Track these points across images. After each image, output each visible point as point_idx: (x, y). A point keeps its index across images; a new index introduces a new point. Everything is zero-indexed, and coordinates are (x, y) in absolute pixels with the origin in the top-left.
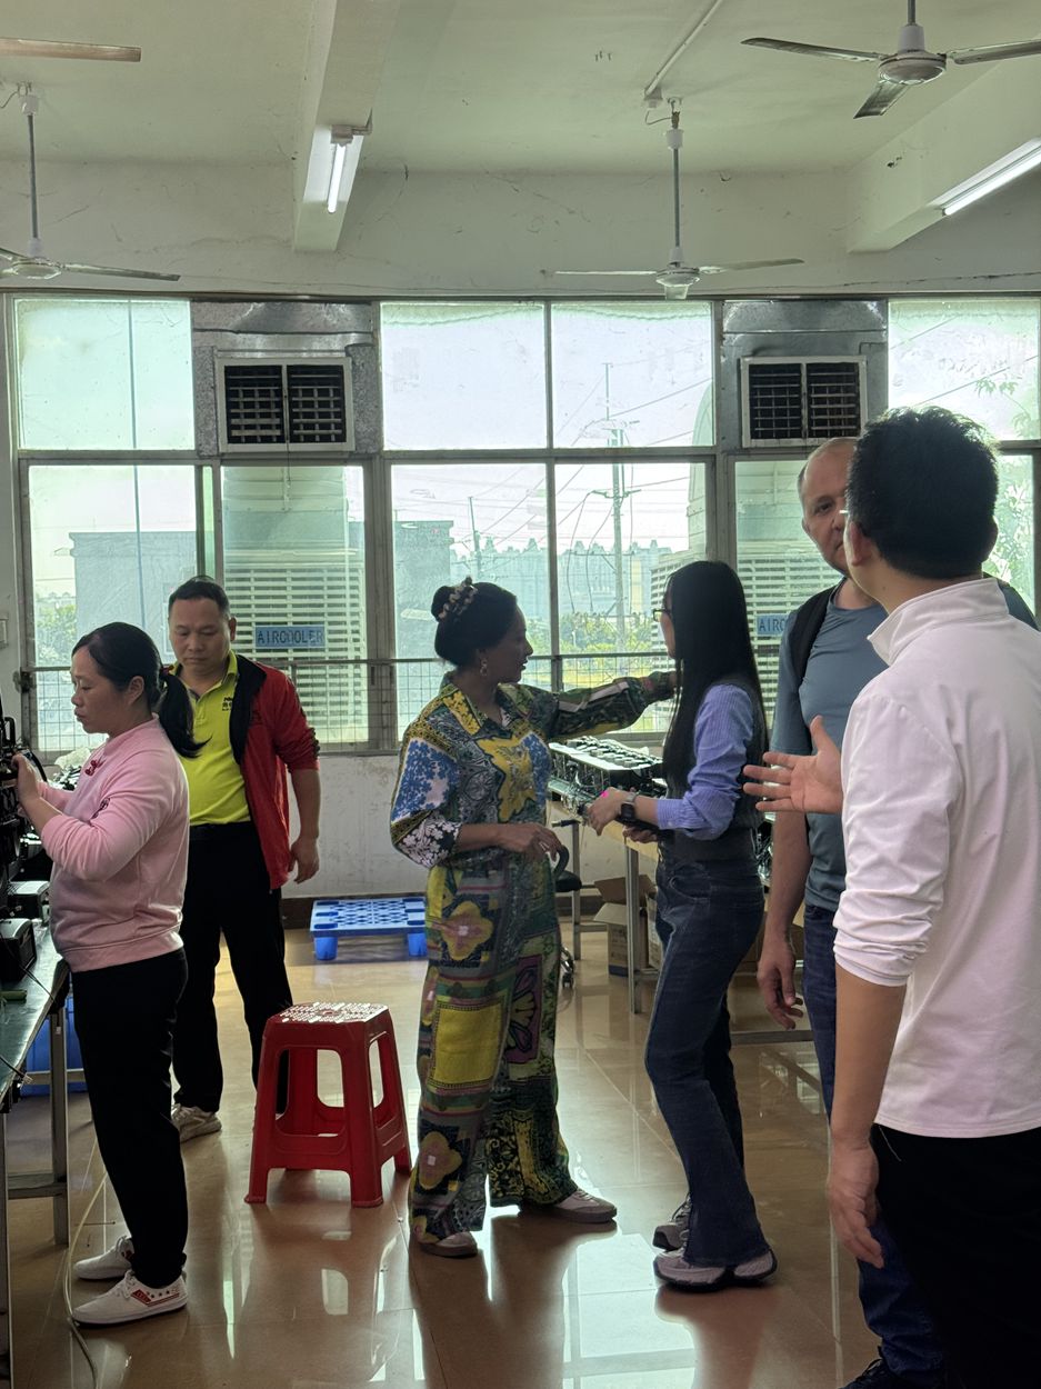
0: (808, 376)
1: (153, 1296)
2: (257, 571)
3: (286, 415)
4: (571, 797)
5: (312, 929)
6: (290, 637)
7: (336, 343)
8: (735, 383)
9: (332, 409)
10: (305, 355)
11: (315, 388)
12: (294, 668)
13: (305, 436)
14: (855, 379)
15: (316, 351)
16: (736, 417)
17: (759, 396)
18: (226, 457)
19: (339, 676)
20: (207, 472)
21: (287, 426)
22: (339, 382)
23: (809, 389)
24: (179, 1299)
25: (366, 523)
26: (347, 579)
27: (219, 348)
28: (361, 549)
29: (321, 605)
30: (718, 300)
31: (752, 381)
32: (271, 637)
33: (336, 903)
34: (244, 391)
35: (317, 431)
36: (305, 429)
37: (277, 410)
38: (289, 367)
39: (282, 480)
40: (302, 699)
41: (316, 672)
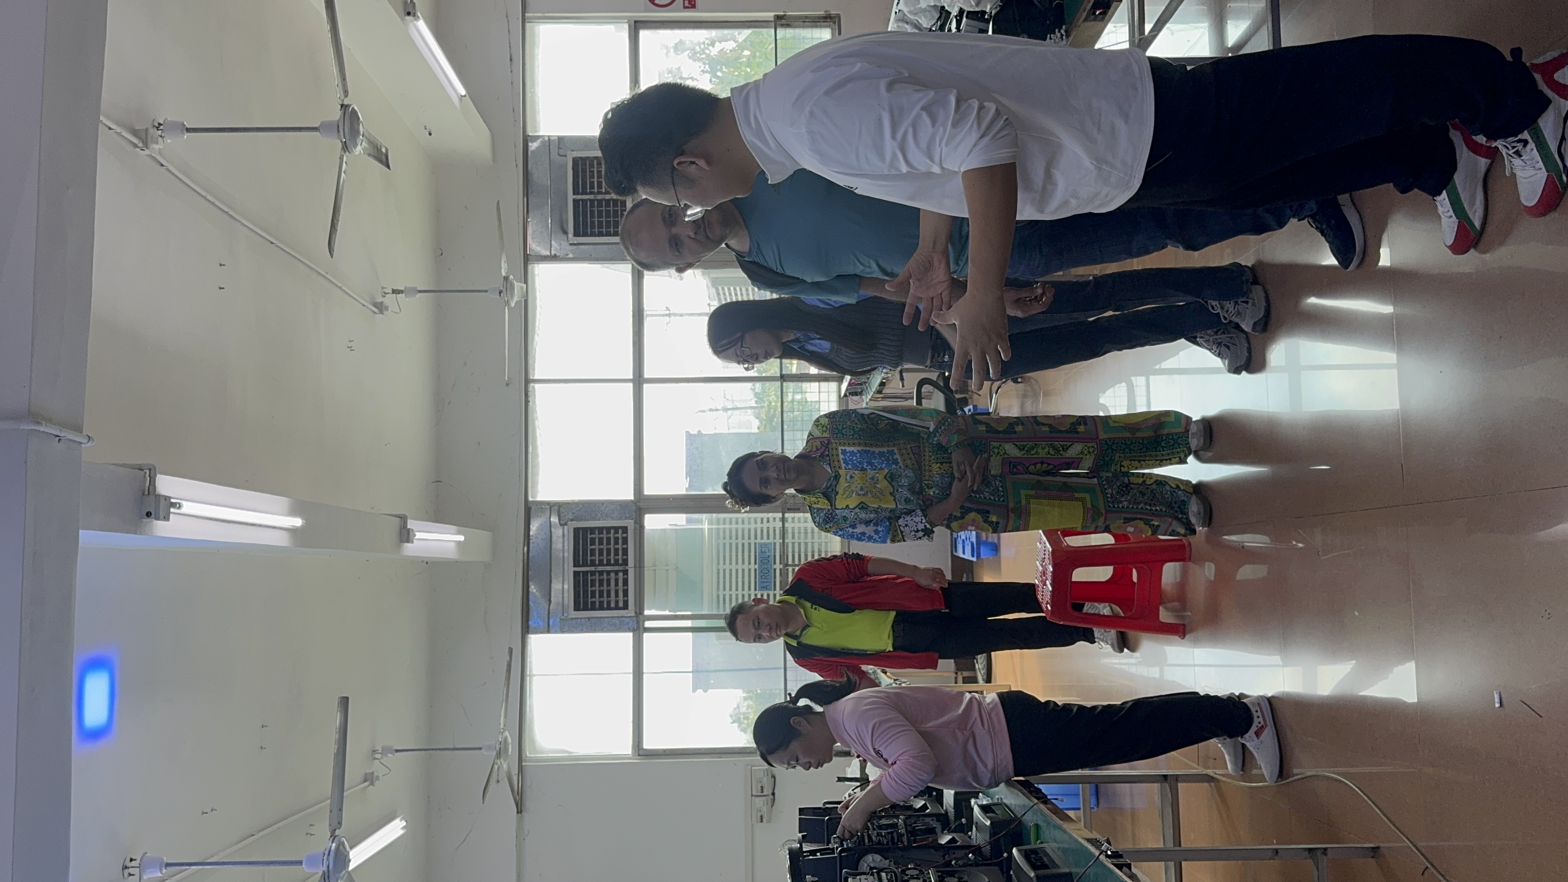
0: (582, 194)
1: (1260, 723)
2: (718, 589)
3: (609, 568)
4: (883, 375)
5: (974, 559)
6: (766, 566)
7: (558, 532)
8: (587, 247)
9: (604, 536)
10: (566, 555)
11: (589, 547)
12: (787, 565)
13: (623, 555)
14: (584, 159)
15: (563, 546)
16: (610, 246)
17: (596, 230)
18: (638, 611)
19: (793, 533)
20: (648, 624)
21: (616, 568)
22: (585, 530)
23: (591, 193)
24: (1262, 703)
25: (686, 513)
26: (724, 526)
27: (561, 615)
28: (704, 516)
29: (743, 545)
30: (528, 259)
31: (585, 235)
32: (766, 580)
33: (956, 539)
34: (591, 598)
35: (620, 546)
36: (618, 555)
37: (605, 575)
38: (574, 566)
39: (655, 570)
40: (810, 559)
41: (790, 550)
